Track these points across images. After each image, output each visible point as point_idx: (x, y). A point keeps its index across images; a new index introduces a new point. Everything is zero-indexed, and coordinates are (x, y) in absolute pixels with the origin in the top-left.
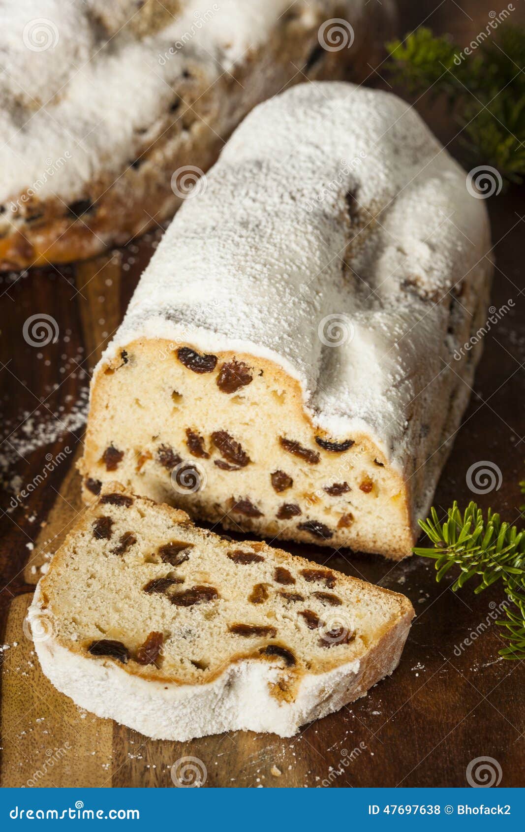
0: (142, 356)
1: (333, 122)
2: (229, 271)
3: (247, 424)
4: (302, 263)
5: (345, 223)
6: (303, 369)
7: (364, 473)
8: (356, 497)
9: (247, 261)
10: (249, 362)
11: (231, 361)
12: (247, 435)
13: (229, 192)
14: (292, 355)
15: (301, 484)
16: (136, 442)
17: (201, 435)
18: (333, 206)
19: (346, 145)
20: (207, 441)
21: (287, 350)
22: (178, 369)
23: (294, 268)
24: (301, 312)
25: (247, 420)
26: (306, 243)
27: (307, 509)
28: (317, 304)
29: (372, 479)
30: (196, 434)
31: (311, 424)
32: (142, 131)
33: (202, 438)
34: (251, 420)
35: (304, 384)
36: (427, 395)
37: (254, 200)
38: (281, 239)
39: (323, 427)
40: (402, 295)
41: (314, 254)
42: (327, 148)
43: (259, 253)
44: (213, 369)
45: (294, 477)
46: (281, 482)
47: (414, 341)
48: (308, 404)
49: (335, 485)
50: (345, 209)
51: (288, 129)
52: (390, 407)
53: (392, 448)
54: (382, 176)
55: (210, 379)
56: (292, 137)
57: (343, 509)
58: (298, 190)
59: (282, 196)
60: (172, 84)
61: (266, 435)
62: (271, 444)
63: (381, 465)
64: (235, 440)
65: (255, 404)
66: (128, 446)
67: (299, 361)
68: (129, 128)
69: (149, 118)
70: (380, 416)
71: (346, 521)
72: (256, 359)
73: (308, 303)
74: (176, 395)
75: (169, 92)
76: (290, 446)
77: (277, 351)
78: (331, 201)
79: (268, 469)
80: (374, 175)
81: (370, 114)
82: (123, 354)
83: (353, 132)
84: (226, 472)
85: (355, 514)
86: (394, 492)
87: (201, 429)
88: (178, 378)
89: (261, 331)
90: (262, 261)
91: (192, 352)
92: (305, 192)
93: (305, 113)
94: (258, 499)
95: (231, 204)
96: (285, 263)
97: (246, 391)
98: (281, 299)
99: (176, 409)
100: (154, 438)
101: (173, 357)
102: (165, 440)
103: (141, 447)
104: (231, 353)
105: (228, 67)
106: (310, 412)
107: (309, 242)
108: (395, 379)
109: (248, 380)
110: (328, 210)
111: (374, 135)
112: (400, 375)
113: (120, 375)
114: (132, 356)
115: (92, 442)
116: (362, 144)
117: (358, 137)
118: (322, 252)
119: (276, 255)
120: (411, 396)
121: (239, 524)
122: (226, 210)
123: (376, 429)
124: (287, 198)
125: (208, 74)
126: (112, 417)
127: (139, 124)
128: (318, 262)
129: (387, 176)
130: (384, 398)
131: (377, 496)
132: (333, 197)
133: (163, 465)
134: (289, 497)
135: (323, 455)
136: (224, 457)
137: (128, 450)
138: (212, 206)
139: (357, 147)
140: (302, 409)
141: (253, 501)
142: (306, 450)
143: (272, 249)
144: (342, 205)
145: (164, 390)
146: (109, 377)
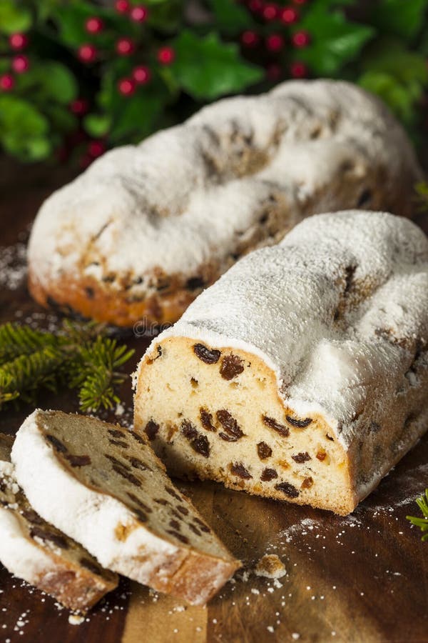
0: (171, 350)
1: (352, 226)
2: (241, 298)
3: (241, 405)
4: (297, 301)
5: (341, 286)
6: (279, 363)
7: (319, 445)
8: (314, 463)
9: (255, 294)
10: (242, 357)
11: (229, 355)
12: (240, 414)
13: (262, 259)
14: (272, 354)
15: (277, 454)
16: (167, 417)
17: (210, 413)
18: (334, 273)
19: (357, 239)
20: (214, 417)
21: (269, 350)
22: (194, 360)
23: (290, 302)
24: (287, 329)
25: (240, 401)
26: (303, 289)
27: (282, 473)
28: (301, 327)
29: (324, 450)
30: (207, 412)
31: (283, 405)
32: (240, 233)
33: (210, 415)
34: (243, 401)
35: (278, 374)
36: (379, 403)
37: (277, 265)
38: (285, 285)
39: (291, 408)
40: (376, 337)
41: (307, 296)
42: (342, 241)
43: (266, 290)
44: (217, 360)
45: (272, 447)
46: (264, 451)
47: (373, 363)
48: (281, 390)
49: (300, 454)
50: (343, 276)
51: (319, 228)
52: (343, 400)
53: (341, 428)
54: (378, 261)
55: (216, 368)
56: (321, 234)
57: (306, 474)
58: (311, 261)
59: (297, 263)
60: (262, 202)
61: (253, 413)
62: (257, 420)
63: (331, 439)
64: (232, 417)
65: (245, 388)
66: (162, 421)
67: (277, 357)
68: (231, 231)
69: (245, 225)
70: (333, 404)
71: (308, 482)
72: (246, 354)
73: (294, 325)
74: (194, 382)
75: (260, 209)
76: (269, 422)
77: (261, 349)
78: (333, 269)
79: (255, 440)
80: (372, 259)
81: (380, 223)
82: (159, 348)
83: (364, 231)
84: (227, 442)
85: (314, 478)
86: (340, 461)
87: (210, 408)
88: (194, 368)
89: (253, 336)
90: (267, 295)
91: (204, 347)
92: (316, 262)
93: (334, 220)
94: (249, 464)
95: (261, 266)
96: (283, 298)
97: (240, 378)
98: (273, 318)
99: (194, 392)
100: (180, 415)
101: (191, 351)
102: (186, 416)
103: (170, 421)
104: (230, 348)
105: (302, 196)
106: (282, 396)
107: (306, 288)
108: (350, 382)
109: (241, 369)
110: (329, 275)
111: (379, 236)
112: (356, 381)
113: (156, 364)
114: (165, 350)
115: (138, 417)
116: (367, 239)
117: (366, 235)
118: (314, 297)
119: (278, 293)
120: (362, 397)
121: (235, 484)
122: (256, 269)
123: (329, 412)
124: (301, 264)
125: (288, 199)
126: (152, 398)
127: (239, 228)
128: (310, 302)
129: (381, 261)
130: (339, 394)
131: (329, 464)
132: (335, 267)
133: (186, 436)
134: (270, 464)
135: (291, 430)
136: (225, 430)
137: (162, 423)
138: (247, 266)
139: (364, 241)
140: (277, 393)
141: (245, 466)
142: (279, 426)
143: (276, 289)
144: (341, 273)
145: (185, 376)
146: (150, 366)
